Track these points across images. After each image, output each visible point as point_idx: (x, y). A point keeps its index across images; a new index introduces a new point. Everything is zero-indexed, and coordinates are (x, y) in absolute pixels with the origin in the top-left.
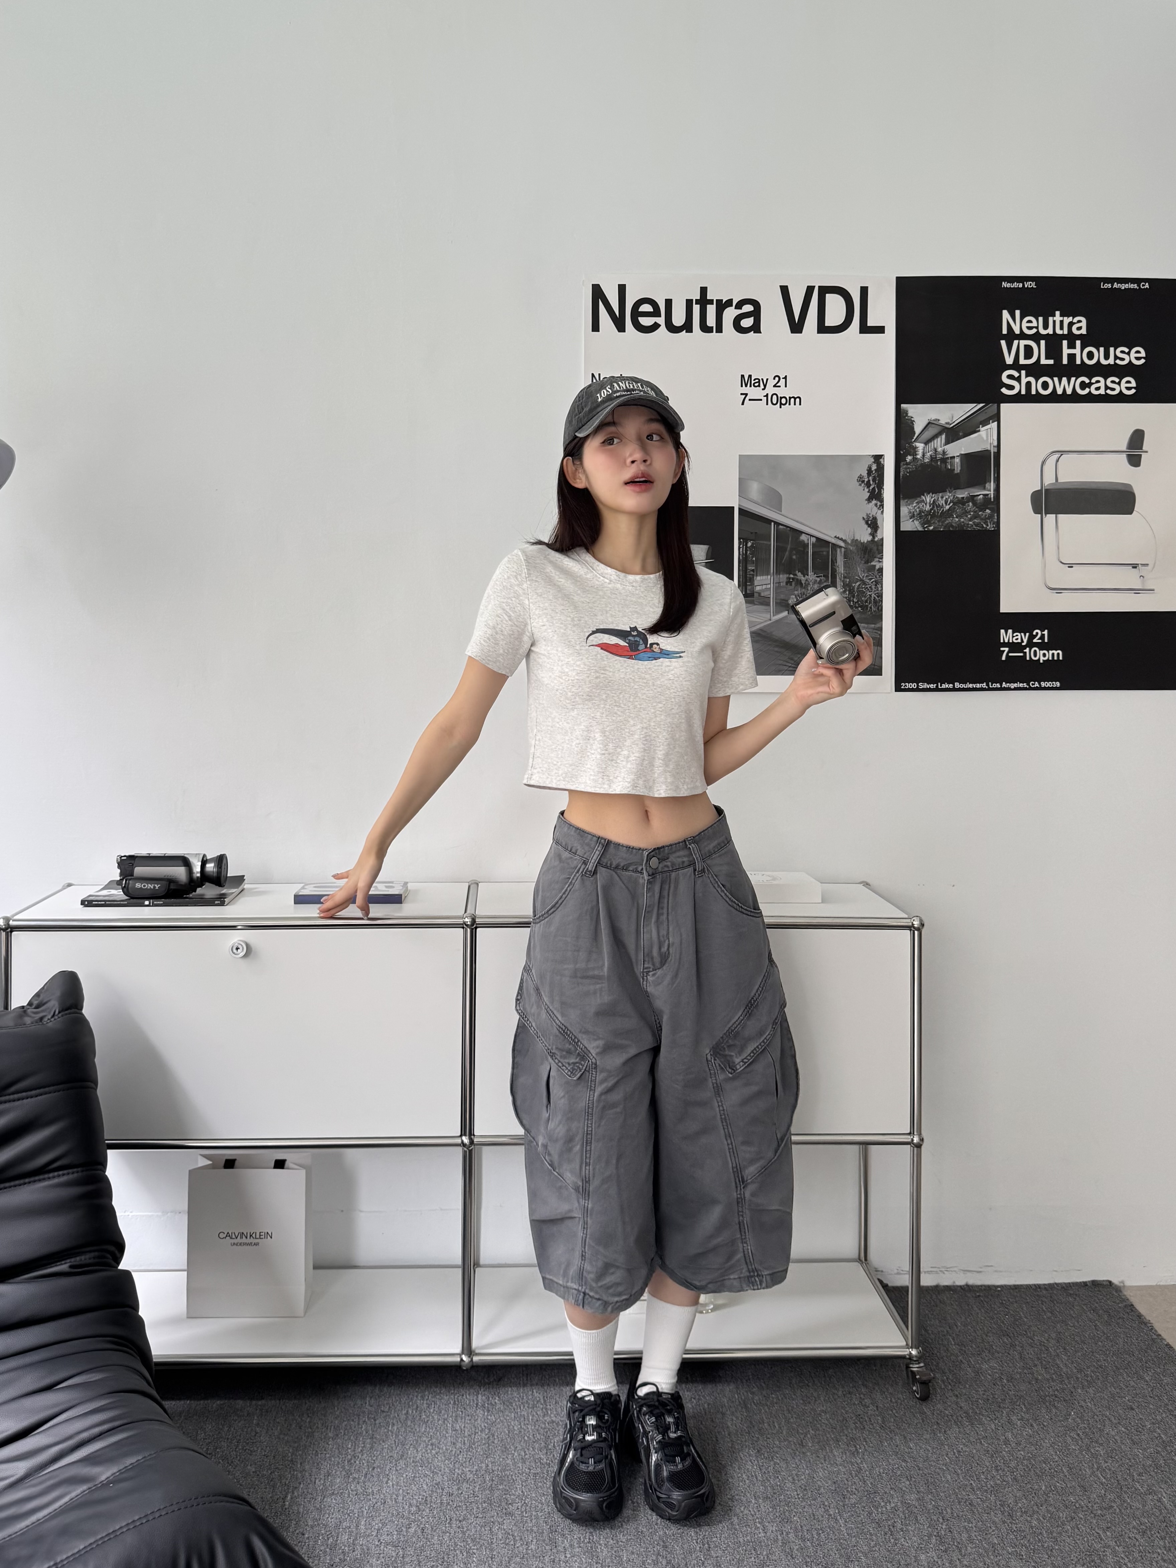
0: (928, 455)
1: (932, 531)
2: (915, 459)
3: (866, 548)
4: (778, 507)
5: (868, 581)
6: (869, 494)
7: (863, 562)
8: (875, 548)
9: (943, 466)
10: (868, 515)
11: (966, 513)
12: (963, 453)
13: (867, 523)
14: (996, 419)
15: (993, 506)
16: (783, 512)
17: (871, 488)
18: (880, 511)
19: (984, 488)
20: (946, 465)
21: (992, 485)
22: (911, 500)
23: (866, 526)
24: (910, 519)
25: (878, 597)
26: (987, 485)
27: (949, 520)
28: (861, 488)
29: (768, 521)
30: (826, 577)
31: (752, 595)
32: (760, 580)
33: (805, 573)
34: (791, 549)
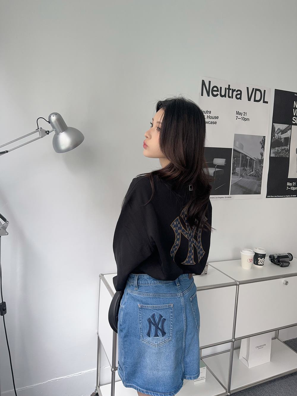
0: (277, 137)
1: (277, 157)
2: (275, 138)
3: (260, 161)
5: (260, 170)
7: (259, 164)
8: (262, 161)
9: (280, 140)
11: (283, 153)
12: (284, 137)
14: (291, 129)
15: (288, 151)
16: (243, 150)
17: (262, 145)
18: (263, 151)
22: (273, 149)
24: (273, 153)
25: (261, 174)
26: (288, 146)
27: (280, 154)
28: (260, 145)
29: (240, 153)
30: (251, 168)
31: (235, 173)
32: (237, 169)
33: (247, 167)
34: (245, 161)
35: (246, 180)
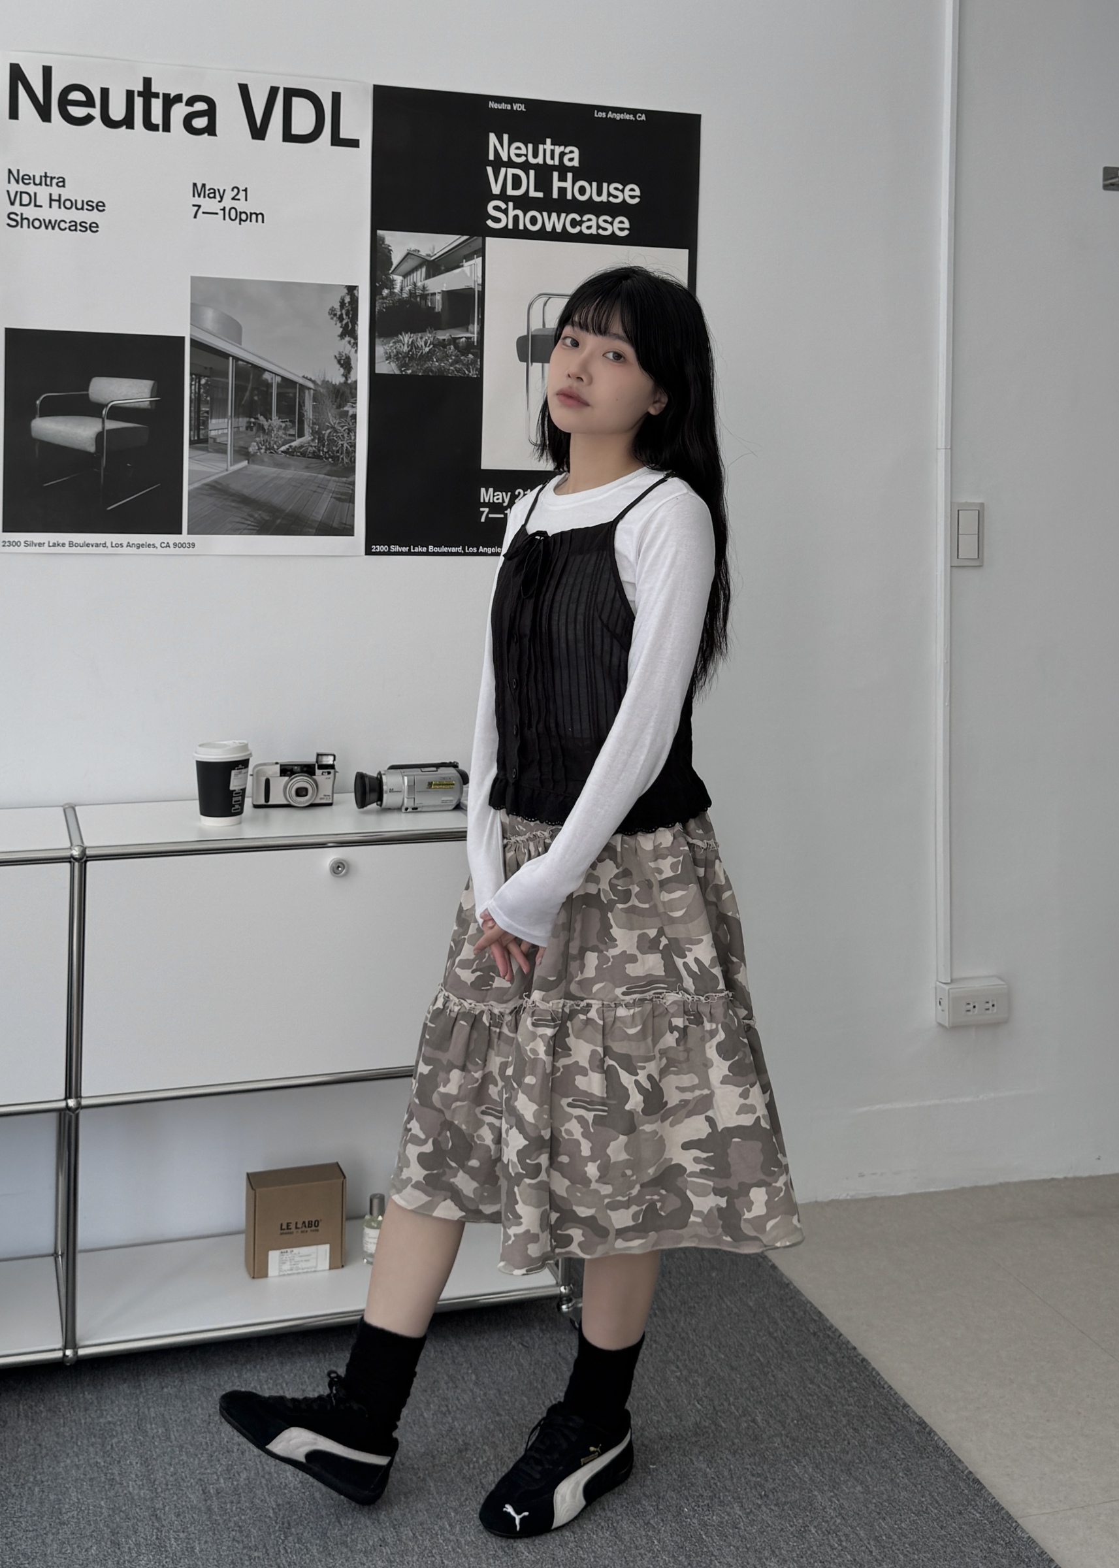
0: (407, 289)
1: (410, 375)
2: (392, 293)
3: (338, 391)
4: (238, 339)
5: (340, 428)
6: (341, 329)
7: (334, 407)
8: (349, 391)
9: (423, 302)
10: (340, 354)
11: (447, 356)
12: (444, 289)
13: (339, 362)
14: (481, 254)
15: (476, 351)
16: (243, 345)
17: (344, 322)
18: (353, 350)
19: (467, 331)
20: (426, 302)
21: (476, 327)
22: (388, 339)
23: (338, 366)
24: (387, 360)
25: (351, 447)
26: (470, 327)
27: (429, 364)
28: (333, 322)
29: (225, 355)
30: (293, 422)
31: (206, 441)
32: (214, 423)
33: (268, 417)
34: (253, 389)
35: (269, 471)
